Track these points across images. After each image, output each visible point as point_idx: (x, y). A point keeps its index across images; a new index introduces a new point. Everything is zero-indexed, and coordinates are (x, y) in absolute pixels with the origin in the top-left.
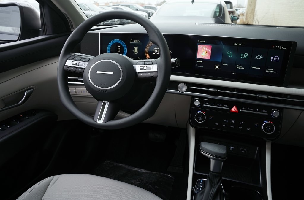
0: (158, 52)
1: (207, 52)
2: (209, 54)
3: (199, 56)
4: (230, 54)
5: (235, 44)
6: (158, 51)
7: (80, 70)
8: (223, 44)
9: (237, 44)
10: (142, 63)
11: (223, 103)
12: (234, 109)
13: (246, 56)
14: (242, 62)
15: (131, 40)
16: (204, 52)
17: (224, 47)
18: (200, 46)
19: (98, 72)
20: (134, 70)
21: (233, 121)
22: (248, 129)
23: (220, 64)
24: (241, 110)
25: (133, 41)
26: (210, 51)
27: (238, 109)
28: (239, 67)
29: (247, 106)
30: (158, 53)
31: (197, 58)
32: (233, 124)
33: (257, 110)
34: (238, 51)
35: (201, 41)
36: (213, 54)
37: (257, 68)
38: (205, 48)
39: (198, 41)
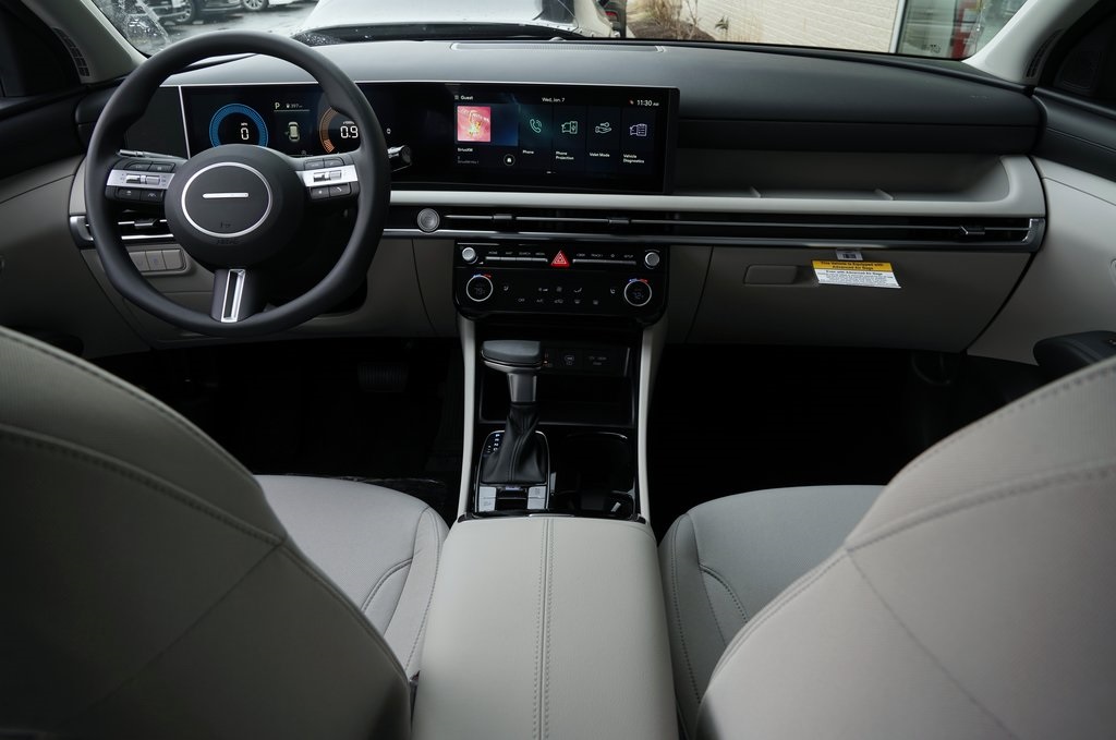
0: (356, 132)
1: (481, 123)
2: (486, 128)
3: (462, 137)
4: (536, 125)
5: (545, 99)
6: (354, 129)
7: (152, 195)
8: (518, 101)
9: (550, 100)
10: (317, 165)
11: (533, 247)
12: (560, 260)
13: (573, 128)
14: (569, 143)
15: (277, 105)
16: (473, 125)
17: (520, 109)
18: (462, 111)
19: (206, 196)
20: (300, 182)
21: (559, 289)
22: (596, 303)
23: (516, 152)
24: (574, 260)
25: (283, 107)
26: (488, 120)
27: (569, 258)
28: (561, 156)
29: (589, 248)
30: (355, 134)
31: (459, 139)
32: (559, 296)
33: (613, 256)
34: (553, 116)
35: (463, 98)
36: (495, 128)
37: (602, 155)
38: (474, 115)
39: (457, 97)
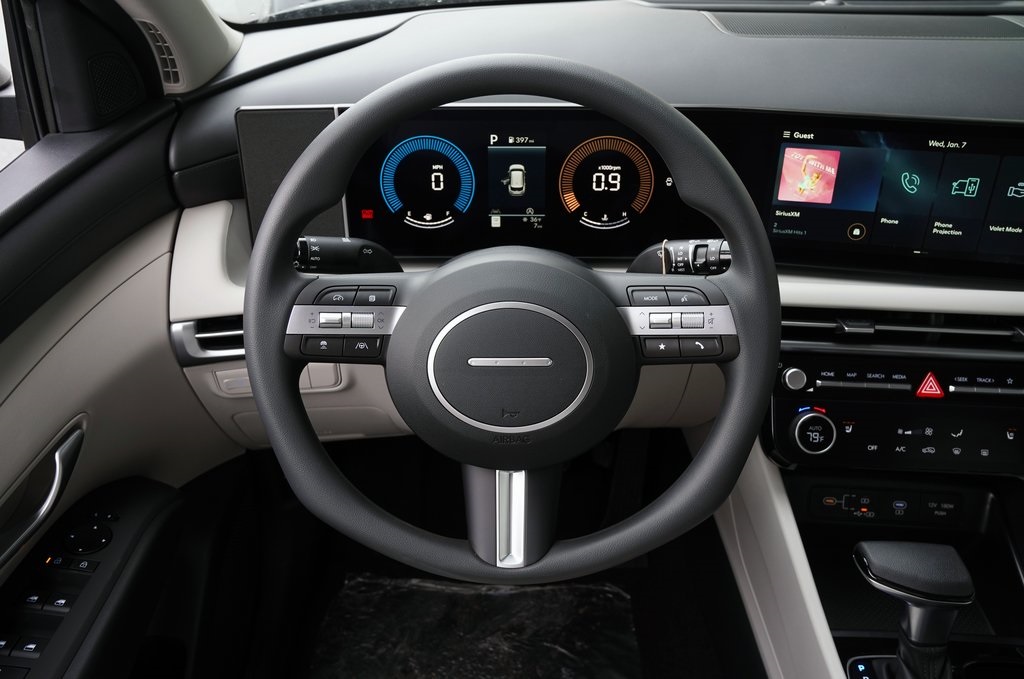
0: (618, 182)
1: (821, 175)
2: (828, 183)
3: (785, 194)
4: (911, 182)
5: (933, 143)
6: (614, 178)
7: (362, 346)
8: (889, 145)
9: (942, 144)
10: (654, 297)
11: (889, 365)
12: (930, 387)
13: (972, 187)
14: (957, 211)
15: (494, 138)
16: (807, 178)
17: (888, 156)
18: (792, 156)
19: (473, 362)
21: (929, 432)
22: (985, 453)
23: (870, 221)
24: (952, 388)
25: (503, 141)
26: (832, 171)
27: (943, 385)
28: (942, 228)
29: (974, 369)
30: (615, 186)
31: (780, 198)
32: (928, 441)
33: (1010, 381)
34: (940, 169)
35: (797, 135)
36: (841, 184)
37: (1009, 229)
38: (812, 163)
39: (787, 134)
